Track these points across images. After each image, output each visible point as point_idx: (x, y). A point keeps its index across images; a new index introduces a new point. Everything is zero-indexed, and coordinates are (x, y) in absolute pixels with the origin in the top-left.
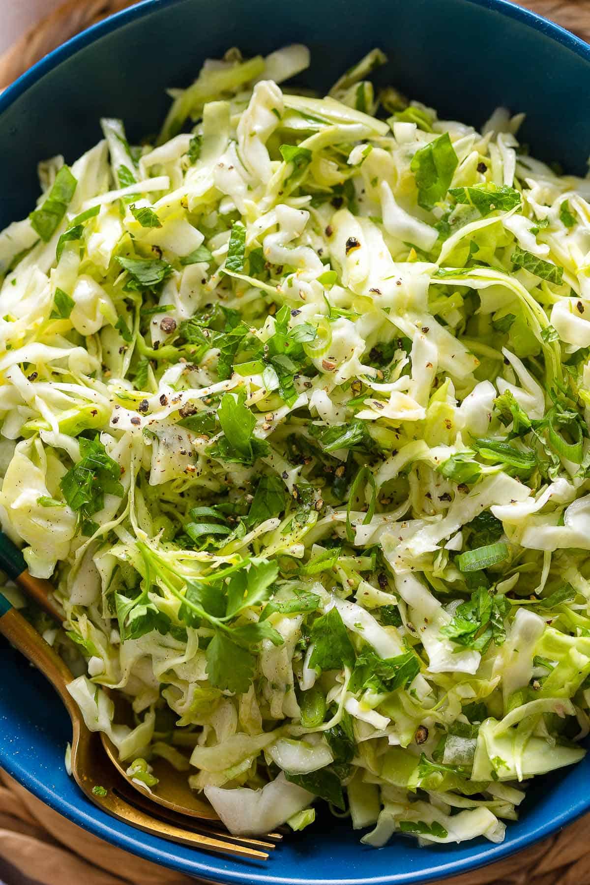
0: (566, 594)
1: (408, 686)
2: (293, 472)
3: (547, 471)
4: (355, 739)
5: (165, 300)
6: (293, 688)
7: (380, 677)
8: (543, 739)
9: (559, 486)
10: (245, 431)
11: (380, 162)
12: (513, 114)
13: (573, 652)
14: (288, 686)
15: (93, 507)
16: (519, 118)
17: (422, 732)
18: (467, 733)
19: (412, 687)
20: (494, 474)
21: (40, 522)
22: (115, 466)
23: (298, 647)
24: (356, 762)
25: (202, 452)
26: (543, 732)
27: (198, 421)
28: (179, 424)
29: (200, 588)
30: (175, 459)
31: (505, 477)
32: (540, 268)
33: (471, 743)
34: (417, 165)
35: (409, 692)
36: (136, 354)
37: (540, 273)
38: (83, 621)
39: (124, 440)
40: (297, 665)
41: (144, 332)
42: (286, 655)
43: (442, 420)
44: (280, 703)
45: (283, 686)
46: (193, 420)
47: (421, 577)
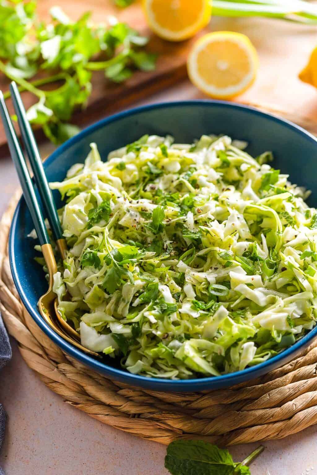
0: (242, 314)
1: (169, 314)
2: (168, 242)
3: (256, 271)
4: (141, 328)
5: (157, 181)
6: (130, 303)
7: (161, 308)
8: (209, 362)
9: (257, 277)
10: (159, 219)
11: (252, 174)
12: (307, 190)
13: (233, 327)
14: (128, 302)
15: (96, 221)
16: (309, 192)
17: (166, 335)
18: (180, 340)
19: (171, 316)
20: (238, 265)
21: (76, 217)
22: (110, 211)
23: (138, 292)
24: (138, 340)
25: (142, 223)
26: (210, 359)
27: (146, 214)
28: (140, 212)
29: (116, 251)
30: (132, 221)
31: (240, 267)
32: (288, 218)
33: (180, 344)
34: (264, 177)
35: (168, 317)
36: (138, 192)
37: (287, 219)
38: (71, 259)
39: (117, 206)
40: (135, 297)
41: (145, 186)
42: (133, 292)
43: (229, 243)
44: (123, 307)
45: (127, 301)
46: (144, 213)
47: (194, 286)
